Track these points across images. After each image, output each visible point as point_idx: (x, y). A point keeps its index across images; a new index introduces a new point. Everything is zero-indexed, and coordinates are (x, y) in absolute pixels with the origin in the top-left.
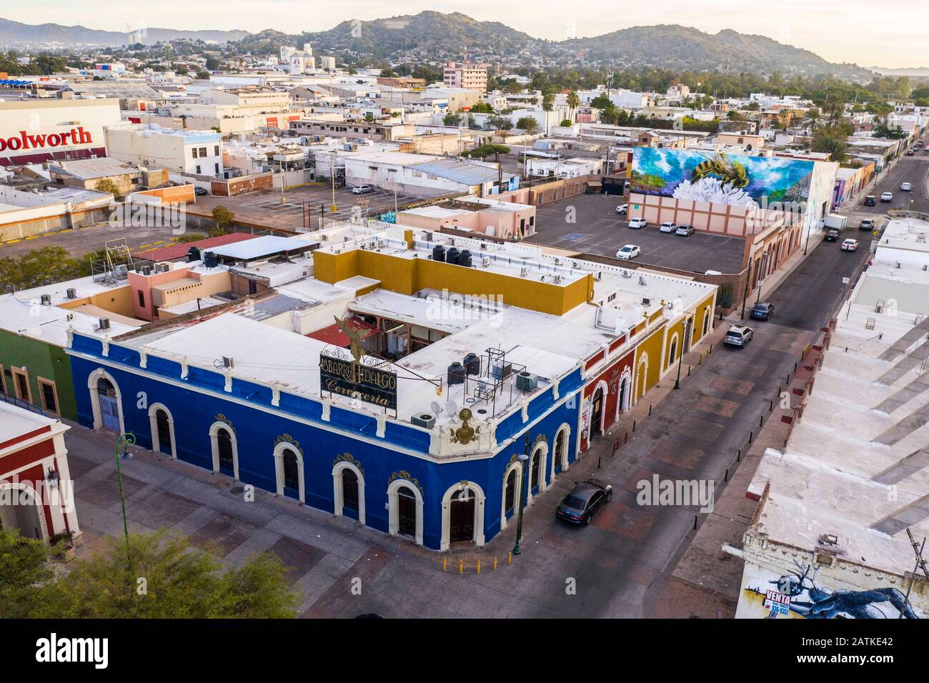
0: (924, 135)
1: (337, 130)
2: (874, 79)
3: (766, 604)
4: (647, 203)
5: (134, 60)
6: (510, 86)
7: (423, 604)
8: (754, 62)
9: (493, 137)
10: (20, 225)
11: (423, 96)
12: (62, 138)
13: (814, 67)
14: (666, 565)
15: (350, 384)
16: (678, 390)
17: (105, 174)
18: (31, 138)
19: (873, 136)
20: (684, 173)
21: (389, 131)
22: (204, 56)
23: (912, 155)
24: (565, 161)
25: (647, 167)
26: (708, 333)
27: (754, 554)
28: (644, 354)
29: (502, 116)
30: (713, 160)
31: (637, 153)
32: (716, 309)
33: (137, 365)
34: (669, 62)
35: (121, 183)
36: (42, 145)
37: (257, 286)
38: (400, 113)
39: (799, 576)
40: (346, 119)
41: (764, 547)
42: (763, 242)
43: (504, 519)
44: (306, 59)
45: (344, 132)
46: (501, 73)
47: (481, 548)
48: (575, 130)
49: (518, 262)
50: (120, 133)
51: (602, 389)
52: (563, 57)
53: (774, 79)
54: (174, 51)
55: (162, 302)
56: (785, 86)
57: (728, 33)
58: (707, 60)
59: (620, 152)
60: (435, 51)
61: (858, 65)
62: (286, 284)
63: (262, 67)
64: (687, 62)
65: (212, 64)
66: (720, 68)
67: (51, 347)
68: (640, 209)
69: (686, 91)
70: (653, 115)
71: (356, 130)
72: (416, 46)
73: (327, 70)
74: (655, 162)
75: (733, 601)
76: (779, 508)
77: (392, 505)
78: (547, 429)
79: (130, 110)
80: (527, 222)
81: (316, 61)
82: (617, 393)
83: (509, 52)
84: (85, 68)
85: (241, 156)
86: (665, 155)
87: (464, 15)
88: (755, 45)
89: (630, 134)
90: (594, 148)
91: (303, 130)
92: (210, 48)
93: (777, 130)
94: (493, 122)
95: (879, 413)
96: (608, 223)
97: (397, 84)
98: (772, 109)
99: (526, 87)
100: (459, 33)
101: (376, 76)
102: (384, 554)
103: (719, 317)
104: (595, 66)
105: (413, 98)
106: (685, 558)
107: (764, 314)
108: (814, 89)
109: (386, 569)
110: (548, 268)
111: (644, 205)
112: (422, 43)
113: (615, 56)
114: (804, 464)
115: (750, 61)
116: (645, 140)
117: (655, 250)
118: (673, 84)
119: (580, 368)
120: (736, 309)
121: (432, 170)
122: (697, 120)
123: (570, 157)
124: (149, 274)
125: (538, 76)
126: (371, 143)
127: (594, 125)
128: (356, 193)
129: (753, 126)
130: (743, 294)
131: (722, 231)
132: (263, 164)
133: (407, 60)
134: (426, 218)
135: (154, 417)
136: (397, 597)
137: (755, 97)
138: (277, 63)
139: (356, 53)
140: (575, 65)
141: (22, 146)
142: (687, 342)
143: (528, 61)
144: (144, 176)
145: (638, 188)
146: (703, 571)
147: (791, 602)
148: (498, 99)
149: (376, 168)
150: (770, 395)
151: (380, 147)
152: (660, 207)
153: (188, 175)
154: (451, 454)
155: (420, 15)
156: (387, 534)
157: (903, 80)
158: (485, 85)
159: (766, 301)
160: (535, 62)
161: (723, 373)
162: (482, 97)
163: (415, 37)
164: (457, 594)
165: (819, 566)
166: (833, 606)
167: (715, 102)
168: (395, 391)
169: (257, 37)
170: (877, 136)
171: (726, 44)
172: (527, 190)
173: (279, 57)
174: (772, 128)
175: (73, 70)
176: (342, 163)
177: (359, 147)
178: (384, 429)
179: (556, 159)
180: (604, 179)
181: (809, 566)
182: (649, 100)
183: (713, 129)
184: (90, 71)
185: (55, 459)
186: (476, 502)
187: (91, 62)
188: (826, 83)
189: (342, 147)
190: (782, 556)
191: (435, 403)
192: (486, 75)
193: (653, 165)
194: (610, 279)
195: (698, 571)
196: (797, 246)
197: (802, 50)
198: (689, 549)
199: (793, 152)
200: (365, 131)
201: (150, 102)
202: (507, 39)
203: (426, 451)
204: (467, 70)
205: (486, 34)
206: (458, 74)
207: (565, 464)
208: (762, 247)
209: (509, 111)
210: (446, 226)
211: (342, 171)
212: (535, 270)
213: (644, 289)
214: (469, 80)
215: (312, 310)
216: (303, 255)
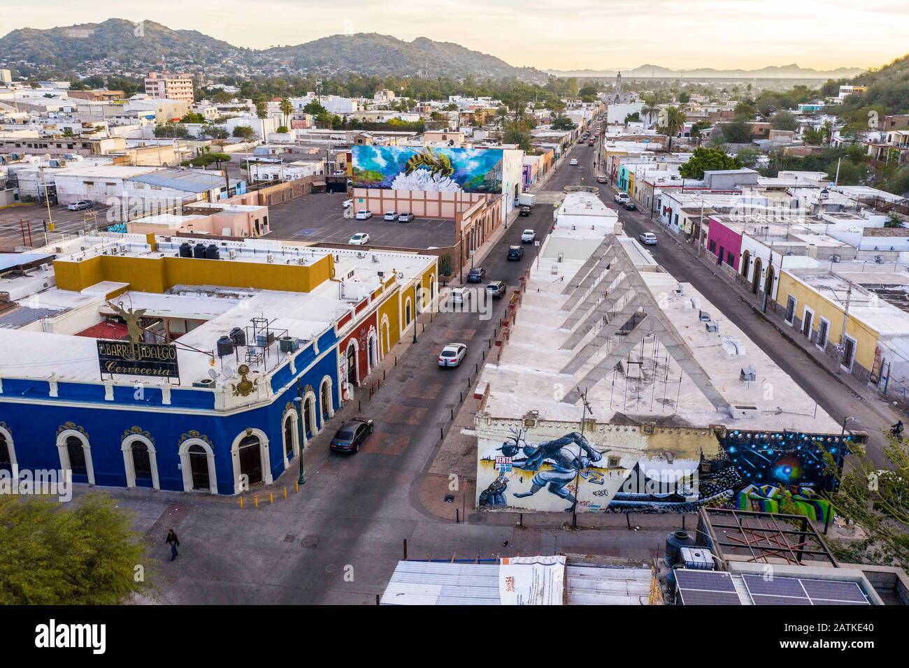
0: (590, 126)
1: (36, 147)
2: (550, 80)
3: (496, 467)
4: (369, 196)
6: (218, 96)
7: (228, 535)
8: (449, 67)
9: (211, 147)
11: (126, 108)
13: (500, 70)
14: (423, 467)
15: (130, 362)
16: (416, 344)
19: (551, 128)
20: (399, 167)
21: (98, 145)
23: (582, 143)
24: (287, 165)
25: (365, 164)
27: (483, 431)
28: (385, 315)
29: (216, 126)
30: (422, 153)
31: (355, 151)
34: (373, 69)
38: (103, 127)
39: (514, 439)
40: (42, 136)
41: (489, 423)
42: (470, 218)
43: (286, 460)
45: (44, 149)
46: (206, 83)
47: (271, 485)
48: (292, 135)
49: (262, 252)
51: (353, 345)
52: (268, 66)
53: (468, 82)
56: (478, 89)
57: (422, 41)
58: (407, 66)
59: (338, 153)
60: (128, 62)
61: (536, 68)
62: (26, 297)
64: (389, 69)
66: (419, 73)
68: (362, 203)
69: (391, 95)
70: (364, 118)
71: (59, 146)
72: (105, 56)
74: (373, 159)
76: (497, 401)
77: (185, 465)
78: (312, 379)
80: (261, 222)
82: (366, 350)
83: (210, 62)
86: (380, 152)
87: (156, 24)
88: (447, 52)
89: (345, 136)
90: (314, 151)
93: (474, 127)
94: (208, 132)
95: (563, 330)
96: (337, 217)
97: (92, 97)
98: (468, 110)
99: (236, 96)
100: (153, 42)
101: (66, 89)
102: (184, 507)
103: (442, 284)
104: (302, 74)
105: (115, 111)
106: (437, 460)
107: (478, 277)
108: (502, 91)
109: (188, 517)
110: (291, 253)
111: (367, 198)
112: (112, 53)
113: (321, 63)
114: (514, 370)
115: (445, 66)
116: (360, 141)
117: (382, 237)
118: (378, 90)
119: (333, 328)
120: (455, 277)
121: (155, 181)
122: (405, 121)
123: (292, 161)
125: (246, 85)
126: (80, 158)
127: (310, 130)
128: (72, 210)
129: (454, 124)
130: (460, 263)
131: (437, 215)
133: (98, 71)
134: (160, 225)
136: (204, 535)
137: (453, 99)
139: (34, 64)
140: (281, 73)
143: (232, 70)
145: (360, 183)
146: (452, 465)
147: (512, 461)
148: (209, 109)
149: (92, 183)
151: (91, 161)
152: (381, 199)
154: (235, 407)
155: (105, 23)
156: (183, 492)
157: (572, 80)
158: (192, 96)
159: (479, 267)
160: (239, 70)
161: (451, 326)
162: (192, 108)
163: (103, 47)
164: (256, 522)
165: (527, 429)
166: (540, 457)
167: (418, 105)
168: (176, 361)
170: (554, 128)
171: (423, 51)
172: (256, 193)
174: (471, 125)
176: (51, 180)
177: (68, 163)
178: (169, 396)
179: (279, 163)
180: (327, 179)
181: (521, 430)
182: (358, 105)
183: (420, 129)
186: (261, 446)
188: (511, 84)
189: (48, 164)
190: (502, 428)
191: (212, 370)
192: (191, 85)
193: (371, 161)
194: (346, 261)
195: (448, 466)
196: (499, 222)
198: (439, 453)
199: (488, 145)
200: (70, 147)
202: (207, 48)
203: (213, 408)
204: (170, 80)
205: (184, 43)
206: (161, 85)
207: (331, 411)
208: (470, 223)
209: (222, 120)
210: (182, 231)
211: (52, 189)
212: (280, 256)
213: (377, 264)
214: (174, 91)
215: (64, 316)
216: (39, 268)
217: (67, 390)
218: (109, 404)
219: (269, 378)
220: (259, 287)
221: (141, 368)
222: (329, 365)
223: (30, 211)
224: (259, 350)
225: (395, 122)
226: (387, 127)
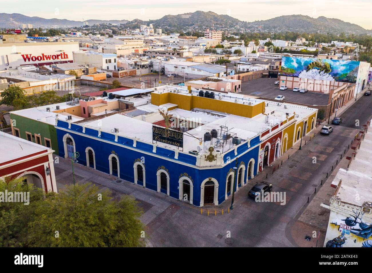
1: (162, 54)
3: (340, 230)
4: (287, 80)
5: (85, 31)
6: (231, 39)
7: (192, 226)
8: (333, 29)
9: (224, 57)
10: (40, 87)
11: (196, 42)
12: (57, 57)
13: (359, 31)
14: (295, 216)
15: (164, 137)
16: (301, 150)
17: (72, 69)
18: (46, 56)
20: (304, 67)
21: (182, 54)
22: (111, 30)
24: (253, 65)
25: (288, 65)
26: (313, 129)
27: (335, 207)
28: (286, 134)
29: (228, 49)
30: (316, 62)
31: (284, 61)
32: (317, 120)
33: (81, 132)
34: (297, 30)
35: (78, 72)
36: (50, 59)
37: (129, 106)
38: (187, 48)
39: (355, 217)
40: (165, 51)
41: (339, 204)
42: (337, 93)
43: (226, 195)
44: (151, 30)
45: (164, 55)
46: (228, 34)
47: (217, 206)
48: (258, 54)
49: (234, 98)
50: (79, 54)
51: (268, 146)
52: (253, 28)
53: (342, 36)
54: (100, 28)
55: (92, 112)
56: (346, 38)
57: (322, 18)
58: (313, 29)
59: (276, 62)
60: (201, 27)
62: (140, 106)
63: (134, 33)
64: (304, 30)
65: (114, 32)
66: (318, 32)
67: (49, 125)
68: (284, 82)
69: (304, 40)
70: (290, 49)
71: (169, 54)
72: (193, 24)
73: (159, 34)
74: (291, 63)
75: (325, 231)
76: (345, 191)
77: (181, 188)
78: (245, 159)
79: (83, 47)
80: (237, 87)
81: (154, 31)
82: (274, 149)
83: (231, 27)
84: (67, 34)
85: (124, 63)
86: (296, 60)
87: (213, 12)
88: (333, 23)
89: (280, 56)
90: (266, 60)
91: (149, 54)
92: (114, 26)
93: (343, 54)
94: (224, 52)
96: (271, 88)
97: (186, 38)
98: (341, 47)
99: (238, 39)
100: (211, 19)
101: (178, 36)
102: (177, 207)
103: (318, 123)
104: (266, 32)
105: (192, 43)
106: (303, 214)
107: (338, 122)
108: (359, 39)
109: (177, 212)
110: (246, 100)
111: (286, 81)
112: (196, 23)
113: (275, 27)
114: (357, 175)
115: (331, 29)
117: (291, 98)
118: (298, 38)
119: (259, 136)
120: (326, 120)
121: (199, 68)
122: (309, 51)
123: (255, 64)
124: (87, 101)
125: (243, 35)
126: (175, 58)
127: (265, 53)
128: (169, 77)
129: (333, 53)
130: (329, 114)
132: (133, 66)
133: (190, 30)
134: (196, 84)
135: (87, 153)
136: (182, 223)
137: (333, 43)
138: (139, 32)
139: (170, 28)
140: (258, 31)
141: (42, 59)
142: (304, 132)
143: (239, 30)
144: (87, 70)
145: (284, 74)
146: (312, 219)
147: (351, 229)
148: (226, 43)
149: (177, 67)
150: (341, 153)
151: (178, 60)
152: (293, 81)
153: (104, 70)
154: (205, 166)
155: (195, 12)
156: (178, 200)
158: (221, 39)
159: (339, 117)
160: (241, 30)
161: (320, 144)
162: (220, 43)
163: (193, 21)
164: (206, 223)
165: (364, 213)
166: (370, 231)
167: (316, 44)
168: (182, 140)
169: (132, 22)
171: (322, 22)
172: (238, 75)
173: (140, 29)
174: (341, 53)
175: (62, 35)
176: (163, 65)
177: (170, 60)
178: (178, 156)
179: (250, 64)
180: (269, 72)
181: (359, 213)
182: (288, 44)
183: (316, 54)
184: (69, 35)
185: (49, 163)
186: (215, 187)
187: (69, 32)
188: (364, 37)
189: (164, 60)
190: (347, 208)
191: (199, 147)
192: (221, 35)
193: (290, 64)
194: (271, 106)
195: (310, 219)
196: (352, 97)
197: (353, 25)
198: (305, 210)
200: (173, 54)
201: (90, 44)
202: (230, 21)
203: (195, 164)
204: (214, 32)
205: (222, 20)
206: (210, 34)
207: (252, 176)
208: (337, 95)
209: (230, 47)
210: (204, 87)
211: (163, 69)
212: (241, 100)
213: (286, 110)
214: (215, 36)
215: (150, 115)
216: (147, 95)
217: (140, 145)
218: (153, 154)
219: (223, 155)
220: (229, 113)
221: (168, 141)
222: (254, 154)
223: (155, 76)
224: (222, 141)
225: (304, 51)
226: (300, 52)
